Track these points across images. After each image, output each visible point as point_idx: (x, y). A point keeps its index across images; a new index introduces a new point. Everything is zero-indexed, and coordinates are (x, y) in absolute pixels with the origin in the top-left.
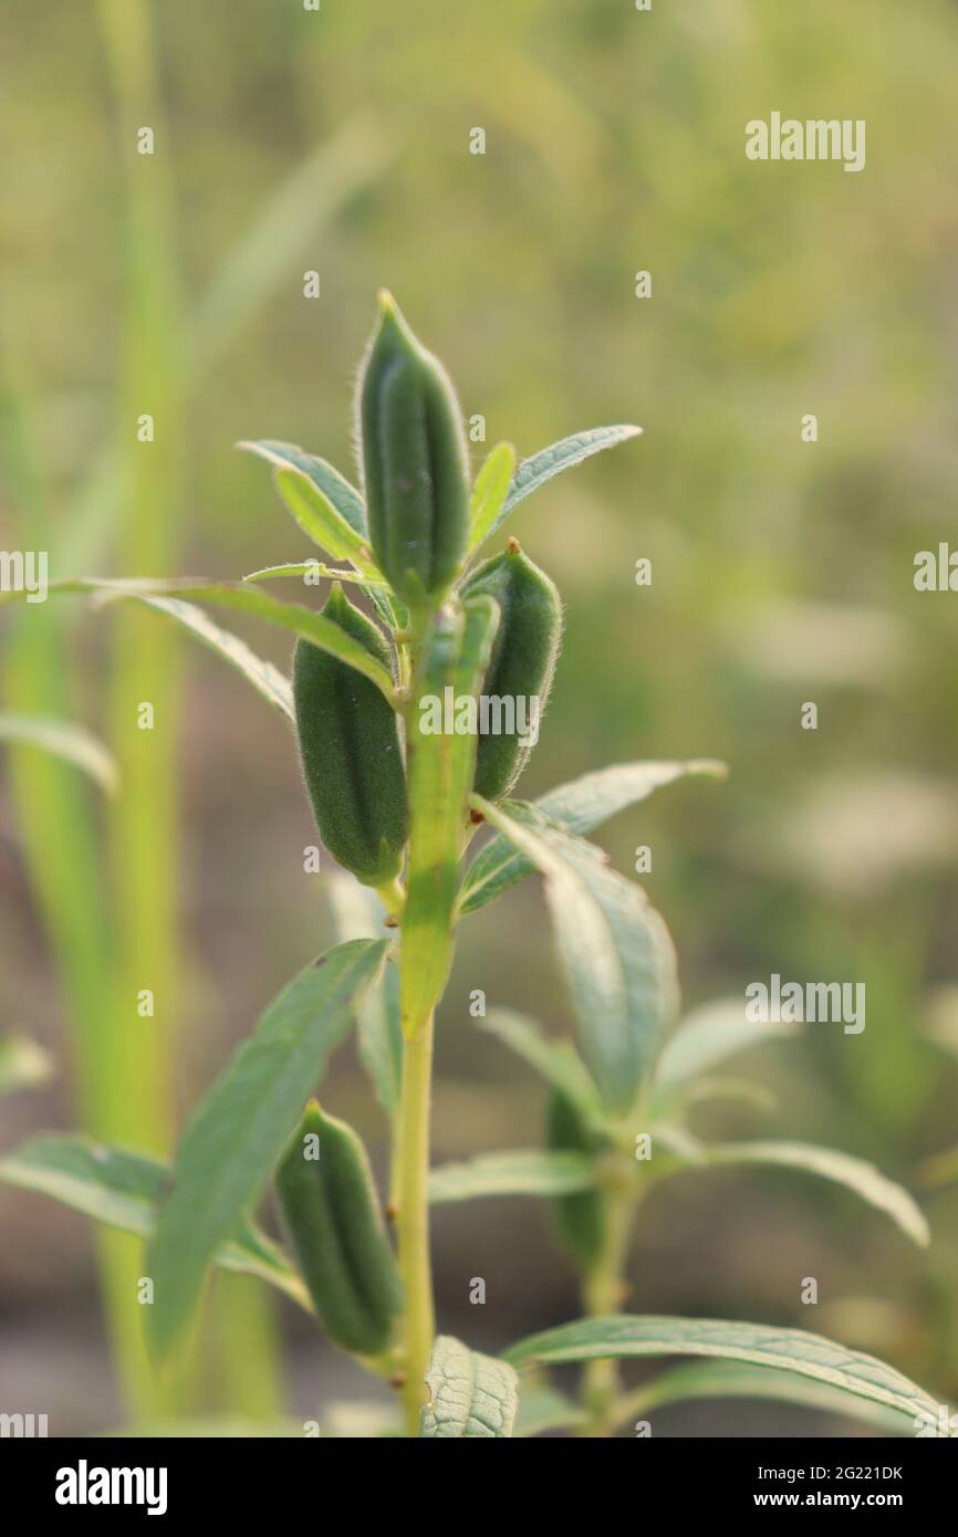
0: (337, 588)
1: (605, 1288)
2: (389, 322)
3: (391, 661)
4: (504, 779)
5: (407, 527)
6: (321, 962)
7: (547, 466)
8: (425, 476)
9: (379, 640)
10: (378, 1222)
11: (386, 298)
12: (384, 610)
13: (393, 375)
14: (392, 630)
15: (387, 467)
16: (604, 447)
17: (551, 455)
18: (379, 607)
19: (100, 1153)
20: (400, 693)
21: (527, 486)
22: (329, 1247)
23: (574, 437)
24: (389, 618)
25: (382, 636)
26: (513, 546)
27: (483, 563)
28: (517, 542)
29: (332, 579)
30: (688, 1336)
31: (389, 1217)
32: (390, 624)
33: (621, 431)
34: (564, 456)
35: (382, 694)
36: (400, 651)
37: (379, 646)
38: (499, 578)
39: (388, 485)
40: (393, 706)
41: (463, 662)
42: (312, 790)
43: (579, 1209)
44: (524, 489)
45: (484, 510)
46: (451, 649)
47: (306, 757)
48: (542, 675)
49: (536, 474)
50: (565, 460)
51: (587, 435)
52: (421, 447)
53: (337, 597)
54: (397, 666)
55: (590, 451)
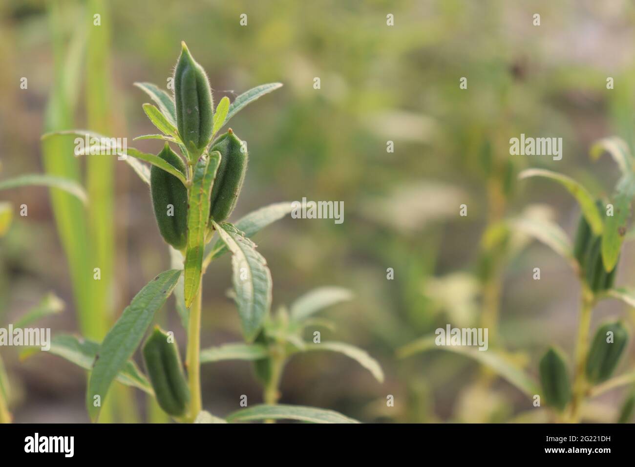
0: (167, 144)
1: (272, 394)
2: (185, 53)
3: (186, 170)
4: (225, 215)
5: (190, 127)
6: (157, 278)
7: (246, 99)
8: (197, 108)
9: (181, 163)
10: (181, 369)
11: (184, 44)
12: (184, 152)
13: (185, 72)
14: (187, 159)
15: (183, 105)
16: (266, 92)
17: (247, 95)
18: (182, 150)
19: (81, 341)
20: (189, 182)
21: (238, 107)
22: (163, 378)
23: (256, 88)
24: (186, 155)
25: (183, 162)
26: (230, 131)
27: (220, 136)
28: (231, 130)
29: (166, 141)
30: (292, 412)
31: (185, 367)
32: (185, 157)
33: (275, 85)
34: (252, 95)
35: (182, 183)
36: (190, 167)
37: (181, 165)
38: (225, 142)
39: (184, 110)
40: (186, 187)
41: (207, 176)
42: (157, 216)
43: (262, 365)
44: (236, 108)
45: (219, 119)
46: (204, 171)
47: (155, 204)
48: (240, 178)
49: (242, 102)
50: (252, 97)
51: (261, 87)
52: (196, 98)
53: (167, 147)
54: (188, 172)
55: (262, 94)
